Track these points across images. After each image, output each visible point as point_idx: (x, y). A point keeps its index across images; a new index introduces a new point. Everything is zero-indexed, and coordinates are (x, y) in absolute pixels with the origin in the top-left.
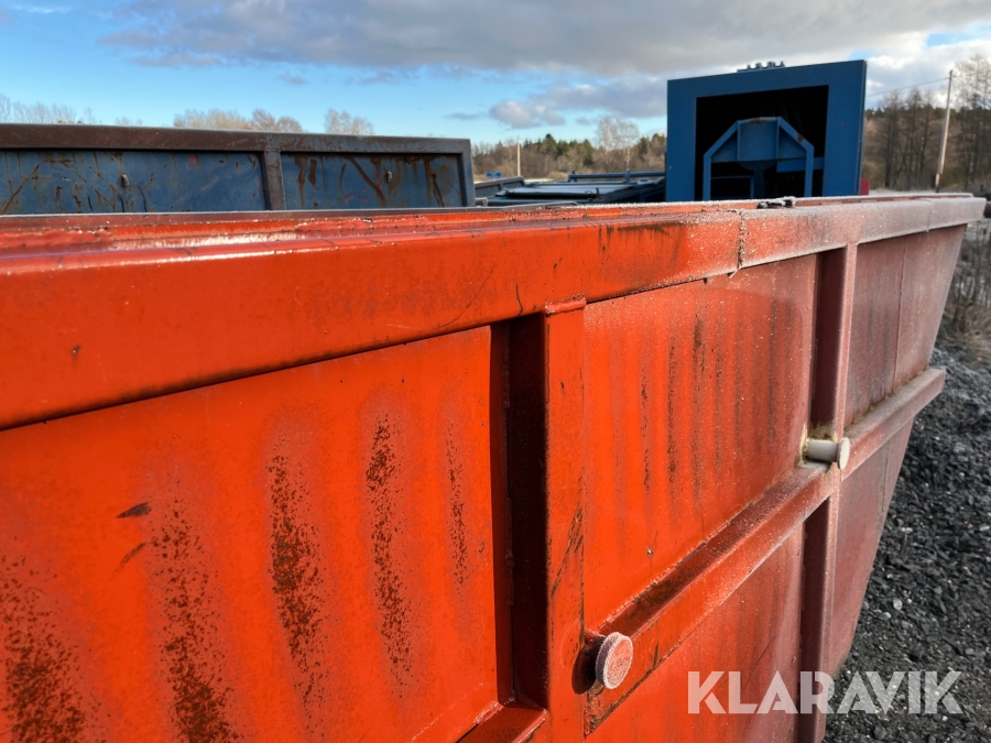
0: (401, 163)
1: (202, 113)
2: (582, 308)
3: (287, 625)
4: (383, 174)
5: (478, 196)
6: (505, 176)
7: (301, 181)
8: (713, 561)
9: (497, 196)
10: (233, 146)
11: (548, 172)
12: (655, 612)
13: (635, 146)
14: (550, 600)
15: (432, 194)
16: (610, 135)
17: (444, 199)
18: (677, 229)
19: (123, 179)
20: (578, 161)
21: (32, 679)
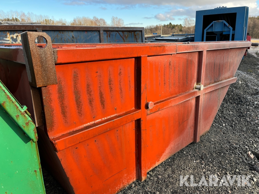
0: (128, 33)
4: (124, 35)
6: (158, 34)
7: (107, 37)
9: (153, 40)
11: (170, 33)
14: (141, 95)
15: (135, 39)
16: (187, 23)
17: (138, 41)
18: (163, 46)
19: (73, 36)
20: (178, 30)
21: (88, 86)
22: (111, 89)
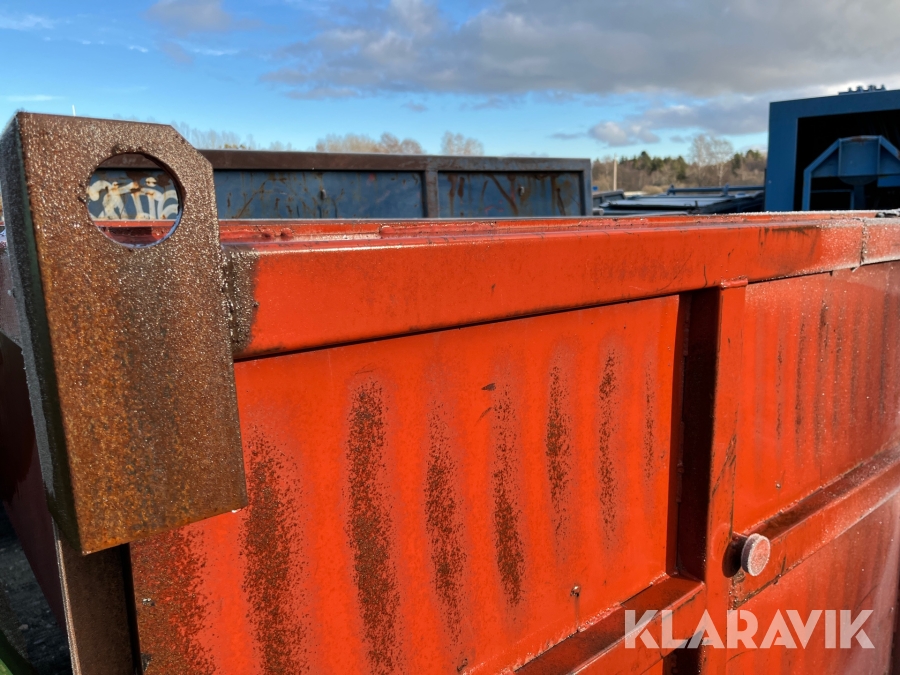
0: (532, 179)
1: (340, 137)
2: (745, 286)
3: (551, 479)
4: (516, 189)
5: (594, 206)
7: (452, 194)
8: (830, 501)
10: (402, 166)
12: (783, 530)
13: (729, 162)
14: (711, 498)
15: (556, 205)
16: (704, 152)
17: (566, 210)
18: (814, 231)
19: (322, 193)
20: (671, 176)
21: (437, 476)
22: (557, 477)
